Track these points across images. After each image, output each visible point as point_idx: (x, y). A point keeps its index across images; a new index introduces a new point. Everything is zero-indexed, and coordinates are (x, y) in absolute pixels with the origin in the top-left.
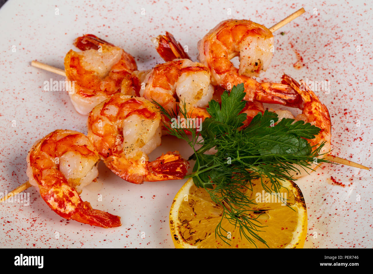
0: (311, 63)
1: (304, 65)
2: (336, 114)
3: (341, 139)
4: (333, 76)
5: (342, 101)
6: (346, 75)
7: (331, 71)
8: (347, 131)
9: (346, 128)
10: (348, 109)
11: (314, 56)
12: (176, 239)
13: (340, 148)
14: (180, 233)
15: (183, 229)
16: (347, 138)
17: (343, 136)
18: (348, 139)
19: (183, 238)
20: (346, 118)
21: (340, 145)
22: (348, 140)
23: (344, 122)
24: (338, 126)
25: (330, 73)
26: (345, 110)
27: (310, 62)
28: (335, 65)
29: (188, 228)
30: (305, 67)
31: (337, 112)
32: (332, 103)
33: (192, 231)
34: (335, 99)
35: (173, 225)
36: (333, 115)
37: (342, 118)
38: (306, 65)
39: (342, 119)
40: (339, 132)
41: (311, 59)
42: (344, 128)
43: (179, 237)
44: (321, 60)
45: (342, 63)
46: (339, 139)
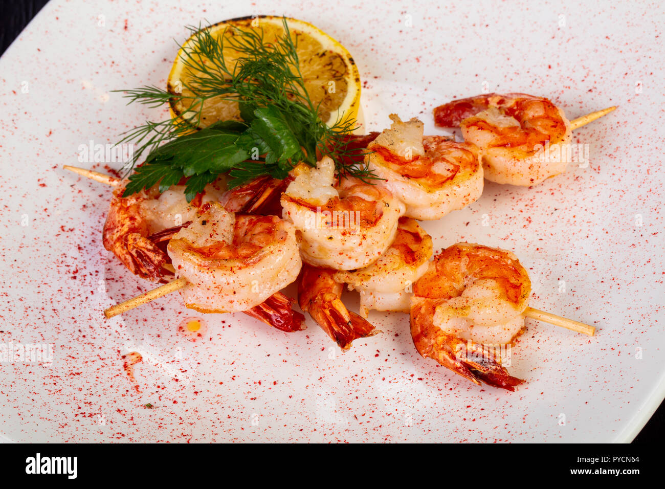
0: (112, 358)
1: (124, 357)
2: (91, 274)
3: (94, 236)
4: (80, 331)
5: (76, 292)
6: (58, 326)
7: (81, 339)
8: (81, 246)
9: (81, 251)
10: (70, 279)
11: (103, 366)
12: (351, 60)
13: (97, 223)
14: (346, 66)
15: (342, 70)
16: (83, 236)
17: (89, 240)
18: (83, 234)
19: (342, 60)
20: (77, 265)
21: (97, 228)
22: (83, 232)
23: (82, 261)
24: (93, 257)
25: (84, 336)
26: (75, 278)
27: (112, 360)
28: (70, 345)
29: (334, 70)
30: (122, 354)
31: (88, 278)
32: (92, 292)
33: (329, 67)
34: (87, 298)
35: (355, 77)
36: (97, 274)
37: (82, 267)
38: (120, 357)
39: (84, 265)
40: (93, 248)
41: (110, 364)
42: (84, 251)
43: (347, 62)
44: (93, 359)
45: (58, 343)
46: (96, 237)
